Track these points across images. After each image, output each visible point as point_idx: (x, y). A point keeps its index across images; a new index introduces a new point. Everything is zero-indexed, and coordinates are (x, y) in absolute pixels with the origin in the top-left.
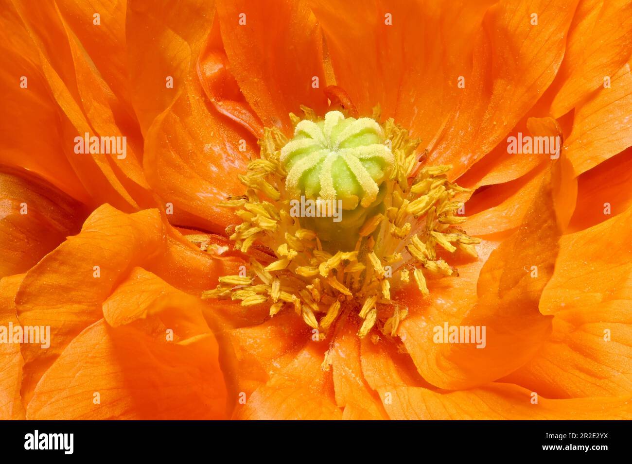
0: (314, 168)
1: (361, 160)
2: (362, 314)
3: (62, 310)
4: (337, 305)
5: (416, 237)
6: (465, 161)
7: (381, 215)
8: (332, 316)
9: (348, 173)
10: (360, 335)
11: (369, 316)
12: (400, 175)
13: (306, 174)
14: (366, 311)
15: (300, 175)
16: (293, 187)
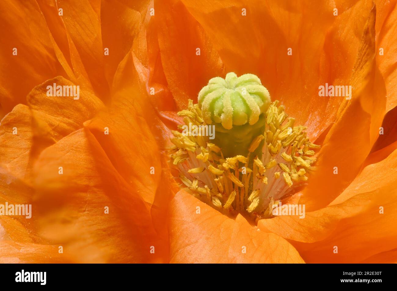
0: (220, 97)
1: (250, 93)
2: (250, 198)
3: (58, 118)
4: (234, 193)
5: (285, 153)
6: (315, 135)
7: (262, 135)
8: (231, 200)
9: (241, 99)
10: (249, 210)
11: (255, 200)
12: (274, 119)
13: (214, 101)
14: (252, 197)
15: (210, 101)
16: (206, 110)
